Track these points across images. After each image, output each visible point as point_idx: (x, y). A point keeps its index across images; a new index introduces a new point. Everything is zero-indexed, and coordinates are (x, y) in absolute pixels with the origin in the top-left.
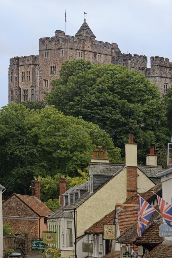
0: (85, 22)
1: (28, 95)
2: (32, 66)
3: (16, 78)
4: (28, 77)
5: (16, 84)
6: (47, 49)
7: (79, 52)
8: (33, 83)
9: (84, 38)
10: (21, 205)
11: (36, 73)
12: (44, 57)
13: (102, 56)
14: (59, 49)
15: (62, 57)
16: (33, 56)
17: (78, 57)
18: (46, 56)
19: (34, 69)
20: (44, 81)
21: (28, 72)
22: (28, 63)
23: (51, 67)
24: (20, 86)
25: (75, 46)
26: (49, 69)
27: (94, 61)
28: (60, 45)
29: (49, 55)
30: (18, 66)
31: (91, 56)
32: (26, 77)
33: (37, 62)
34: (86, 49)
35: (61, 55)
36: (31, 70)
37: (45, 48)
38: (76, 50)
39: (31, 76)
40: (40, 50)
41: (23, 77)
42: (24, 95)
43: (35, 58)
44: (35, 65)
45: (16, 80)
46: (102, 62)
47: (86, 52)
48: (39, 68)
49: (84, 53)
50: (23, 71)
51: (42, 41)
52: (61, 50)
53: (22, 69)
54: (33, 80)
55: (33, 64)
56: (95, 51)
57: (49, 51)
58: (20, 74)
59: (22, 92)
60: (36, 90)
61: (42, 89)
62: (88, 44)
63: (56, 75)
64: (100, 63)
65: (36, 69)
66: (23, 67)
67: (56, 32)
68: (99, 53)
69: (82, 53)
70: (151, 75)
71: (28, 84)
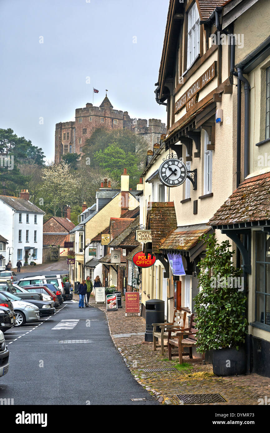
0: (106, 96)
1: (67, 149)
2: (70, 129)
3: (60, 137)
4: (68, 136)
5: (60, 142)
6: (81, 116)
7: (102, 118)
8: (71, 141)
9: (105, 108)
10: (57, 224)
11: (73, 134)
12: (79, 123)
13: (117, 120)
14: (88, 116)
15: (90, 122)
16: (71, 122)
17: (101, 122)
18: (80, 122)
19: (72, 131)
20: (78, 140)
21: (68, 133)
22: (68, 127)
23: (83, 129)
24: (63, 143)
25: (99, 114)
26: (82, 130)
27: (112, 124)
28: (89, 114)
29: (82, 121)
30: (61, 129)
31: (110, 120)
32: (66, 137)
33: (74, 126)
34: (106, 116)
35: (90, 120)
36: (70, 132)
37: (79, 116)
38: (100, 116)
39: (70, 136)
40: (76, 118)
41: (64, 137)
42: (65, 149)
43: (72, 123)
44: (73, 128)
45: (60, 139)
46: (117, 124)
47: (106, 118)
48: (75, 130)
49: (105, 119)
50: (64, 133)
51: (77, 111)
52: (90, 117)
53: (64, 132)
54: (71, 139)
55: (71, 128)
56: (112, 117)
57: (82, 118)
58: (63, 135)
59: (63, 148)
60: (73, 146)
61: (77, 145)
62: (108, 112)
63: (87, 135)
64: (115, 125)
65: (73, 131)
66: (65, 130)
67: (87, 105)
68: (115, 118)
69: (104, 118)
70: (149, 132)
71: (68, 142)
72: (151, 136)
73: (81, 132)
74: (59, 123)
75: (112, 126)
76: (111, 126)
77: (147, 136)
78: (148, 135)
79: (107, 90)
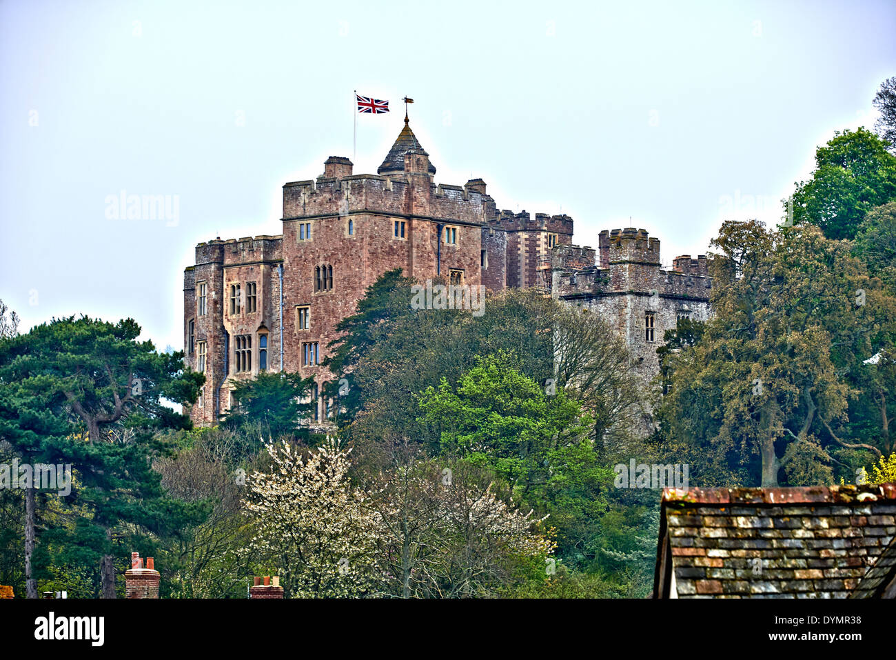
0: (407, 126)
1: (249, 352)
2: (262, 267)
3: (215, 302)
4: (251, 300)
5: (215, 320)
6: (307, 214)
7: (397, 223)
8: (264, 316)
11: (274, 287)
12: (298, 241)
13: (458, 228)
14: (340, 215)
15: (349, 240)
16: (265, 238)
17: (394, 237)
18: (300, 238)
19: (268, 275)
20: (296, 312)
21: (251, 286)
22: (251, 259)
24: (228, 327)
25: (386, 204)
26: (312, 274)
27: (436, 247)
28: (344, 204)
29: (311, 233)
30: (221, 266)
31: (428, 229)
32: (243, 301)
33: (276, 255)
34: (415, 212)
35: (346, 233)
36: (259, 279)
37: (300, 213)
38: (388, 215)
39: (260, 296)
40: (286, 220)
41: (235, 301)
42: (238, 353)
43: (271, 243)
44: (271, 264)
45: (215, 309)
46: (458, 247)
47: (415, 222)
48: (283, 273)
49: (410, 225)
50: (235, 282)
51: (291, 190)
52: (347, 218)
53: (232, 278)
54: (265, 308)
55: (265, 262)
56: (439, 215)
57: (312, 222)
58: (227, 292)
59: (231, 345)
60: (274, 338)
61: (291, 333)
62: (421, 196)
63: (333, 291)
64: (451, 251)
65: (274, 275)
66: (236, 269)
67: (328, 163)
68: (449, 222)
69: (403, 223)
70: (611, 288)
71: (249, 321)
72: (620, 308)
73: (308, 279)
74: (211, 241)
75: (438, 255)
76: (433, 256)
77: (602, 308)
78: (609, 301)
79: (408, 100)
